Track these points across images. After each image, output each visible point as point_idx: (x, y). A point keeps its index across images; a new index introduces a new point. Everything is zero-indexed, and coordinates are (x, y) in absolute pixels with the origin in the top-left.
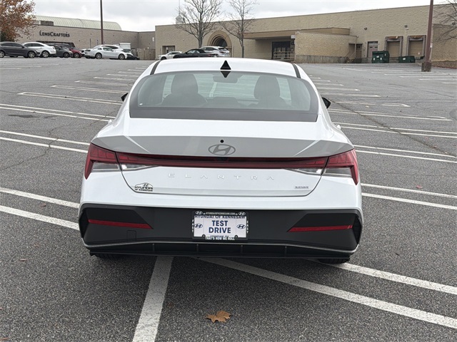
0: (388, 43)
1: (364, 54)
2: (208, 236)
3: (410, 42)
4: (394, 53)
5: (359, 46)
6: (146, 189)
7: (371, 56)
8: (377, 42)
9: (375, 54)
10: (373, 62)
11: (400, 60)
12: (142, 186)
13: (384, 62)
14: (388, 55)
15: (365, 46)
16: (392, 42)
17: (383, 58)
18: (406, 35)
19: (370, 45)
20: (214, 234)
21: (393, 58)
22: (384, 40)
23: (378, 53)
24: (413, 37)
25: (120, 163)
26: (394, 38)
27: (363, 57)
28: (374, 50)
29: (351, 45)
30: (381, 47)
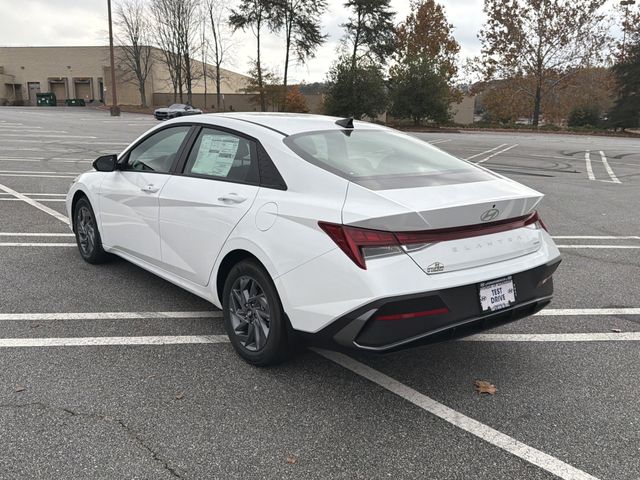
0: (52, 85)
1: (25, 96)
2: (492, 306)
3: (76, 84)
4: (60, 95)
5: (18, 87)
6: (438, 269)
7: (35, 97)
8: (38, 83)
9: (40, 96)
10: (38, 105)
11: (69, 103)
12: (434, 266)
13: (52, 105)
14: (55, 97)
15: (25, 87)
16: (55, 83)
17: (49, 100)
18: (70, 76)
19: (31, 86)
20: (496, 304)
21: (61, 101)
22: (46, 80)
23: (43, 95)
24: (78, 79)
25: (400, 244)
26: (57, 80)
27: (24, 98)
28: (36, 91)
29: (9, 86)
30: (44, 89)
